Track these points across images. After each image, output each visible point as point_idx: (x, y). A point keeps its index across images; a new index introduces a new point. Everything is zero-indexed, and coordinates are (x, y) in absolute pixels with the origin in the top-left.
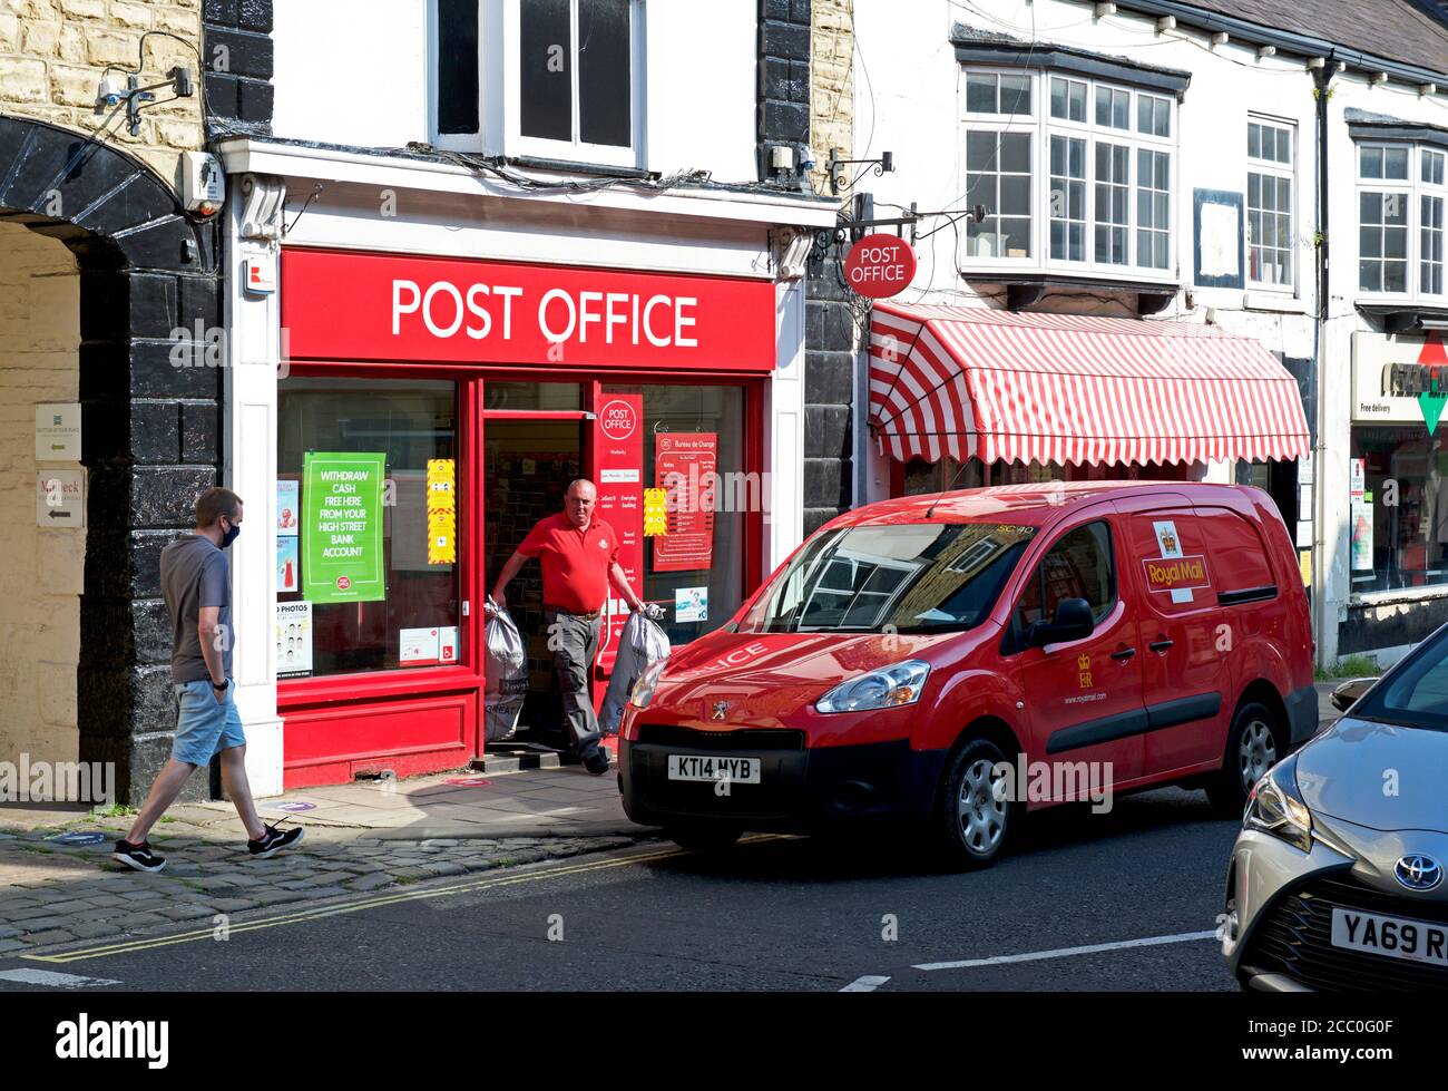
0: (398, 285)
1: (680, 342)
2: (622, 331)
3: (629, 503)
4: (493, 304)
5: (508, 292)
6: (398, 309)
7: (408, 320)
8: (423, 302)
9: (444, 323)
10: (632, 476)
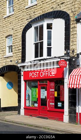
0: (30, 73)
1: (53, 75)
2: (47, 75)
3: (53, 93)
4: (36, 74)
5: (38, 72)
6: (30, 75)
7: (31, 76)
8: (32, 75)
9: (33, 76)
10: (53, 90)
